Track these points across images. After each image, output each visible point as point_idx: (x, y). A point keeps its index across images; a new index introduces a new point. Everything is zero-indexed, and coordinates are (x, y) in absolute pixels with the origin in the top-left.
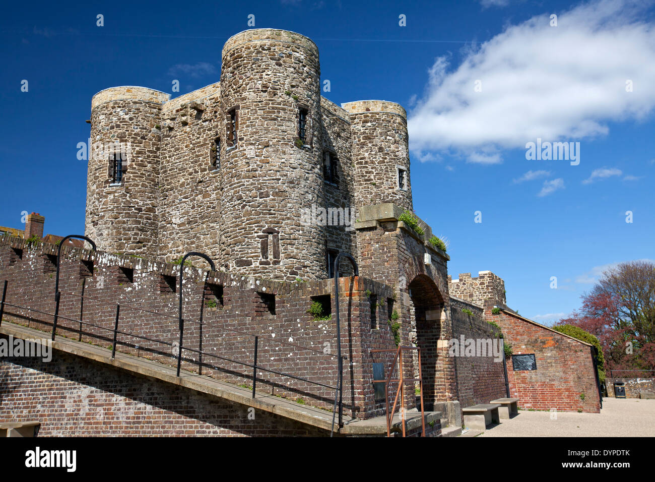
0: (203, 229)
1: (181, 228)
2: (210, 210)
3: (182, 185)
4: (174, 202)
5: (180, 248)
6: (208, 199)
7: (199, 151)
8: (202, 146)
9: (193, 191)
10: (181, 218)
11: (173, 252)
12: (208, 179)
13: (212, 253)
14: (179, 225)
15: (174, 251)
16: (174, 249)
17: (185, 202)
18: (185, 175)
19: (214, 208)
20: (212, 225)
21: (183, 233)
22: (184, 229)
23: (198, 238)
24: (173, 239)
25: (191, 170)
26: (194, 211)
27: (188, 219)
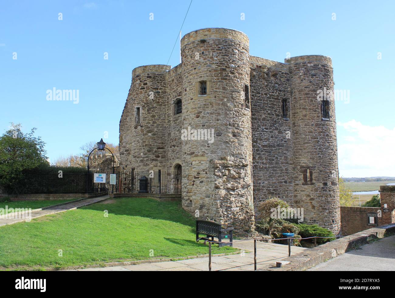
0: (279, 153)
1: (265, 148)
2: (283, 142)
3: (264, 119)
4: (258, 129)
5: (264, 161)
6: (282, 135)
7: (274, 101)
8: (276, 99)
9: (271, 126)
10: (264, 141)
11: (259, 163)
12: (281, 122)
13: (286, 169)
14: (264, 146)
15: (261, 162)
16: (260, 161)
17: (266, 132)
18: (265, 113)
19: (285, 141)
20: (285, 152)
21: (265, 152)
22: (267, 150)
23: (277, 158)
24: (259, 154)
25: (269, 112)
26: (273, 140)
27: (269, 143)
